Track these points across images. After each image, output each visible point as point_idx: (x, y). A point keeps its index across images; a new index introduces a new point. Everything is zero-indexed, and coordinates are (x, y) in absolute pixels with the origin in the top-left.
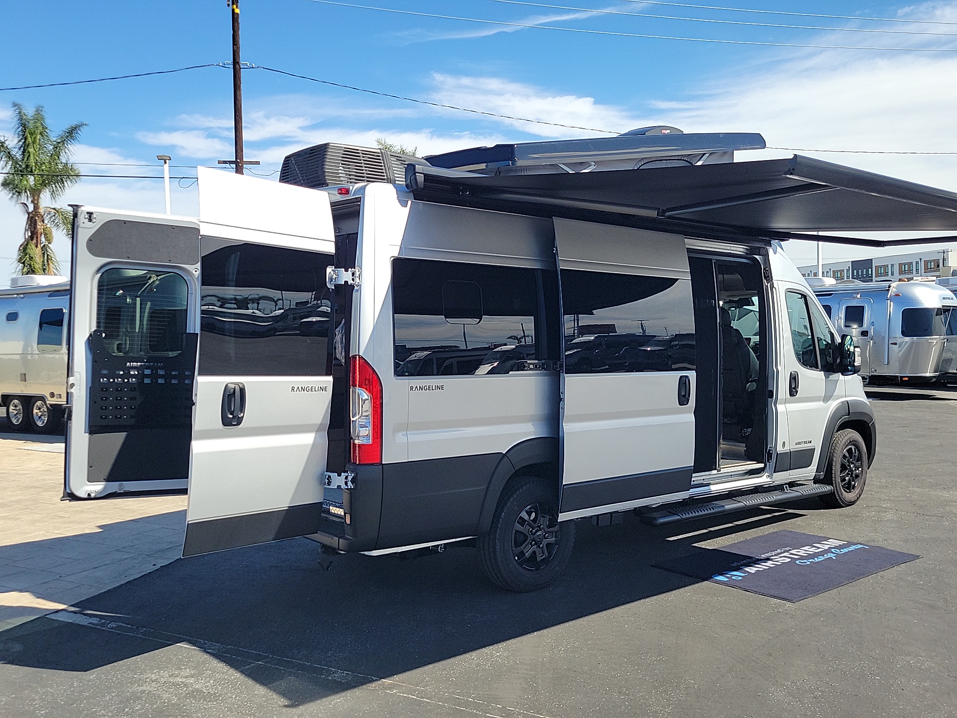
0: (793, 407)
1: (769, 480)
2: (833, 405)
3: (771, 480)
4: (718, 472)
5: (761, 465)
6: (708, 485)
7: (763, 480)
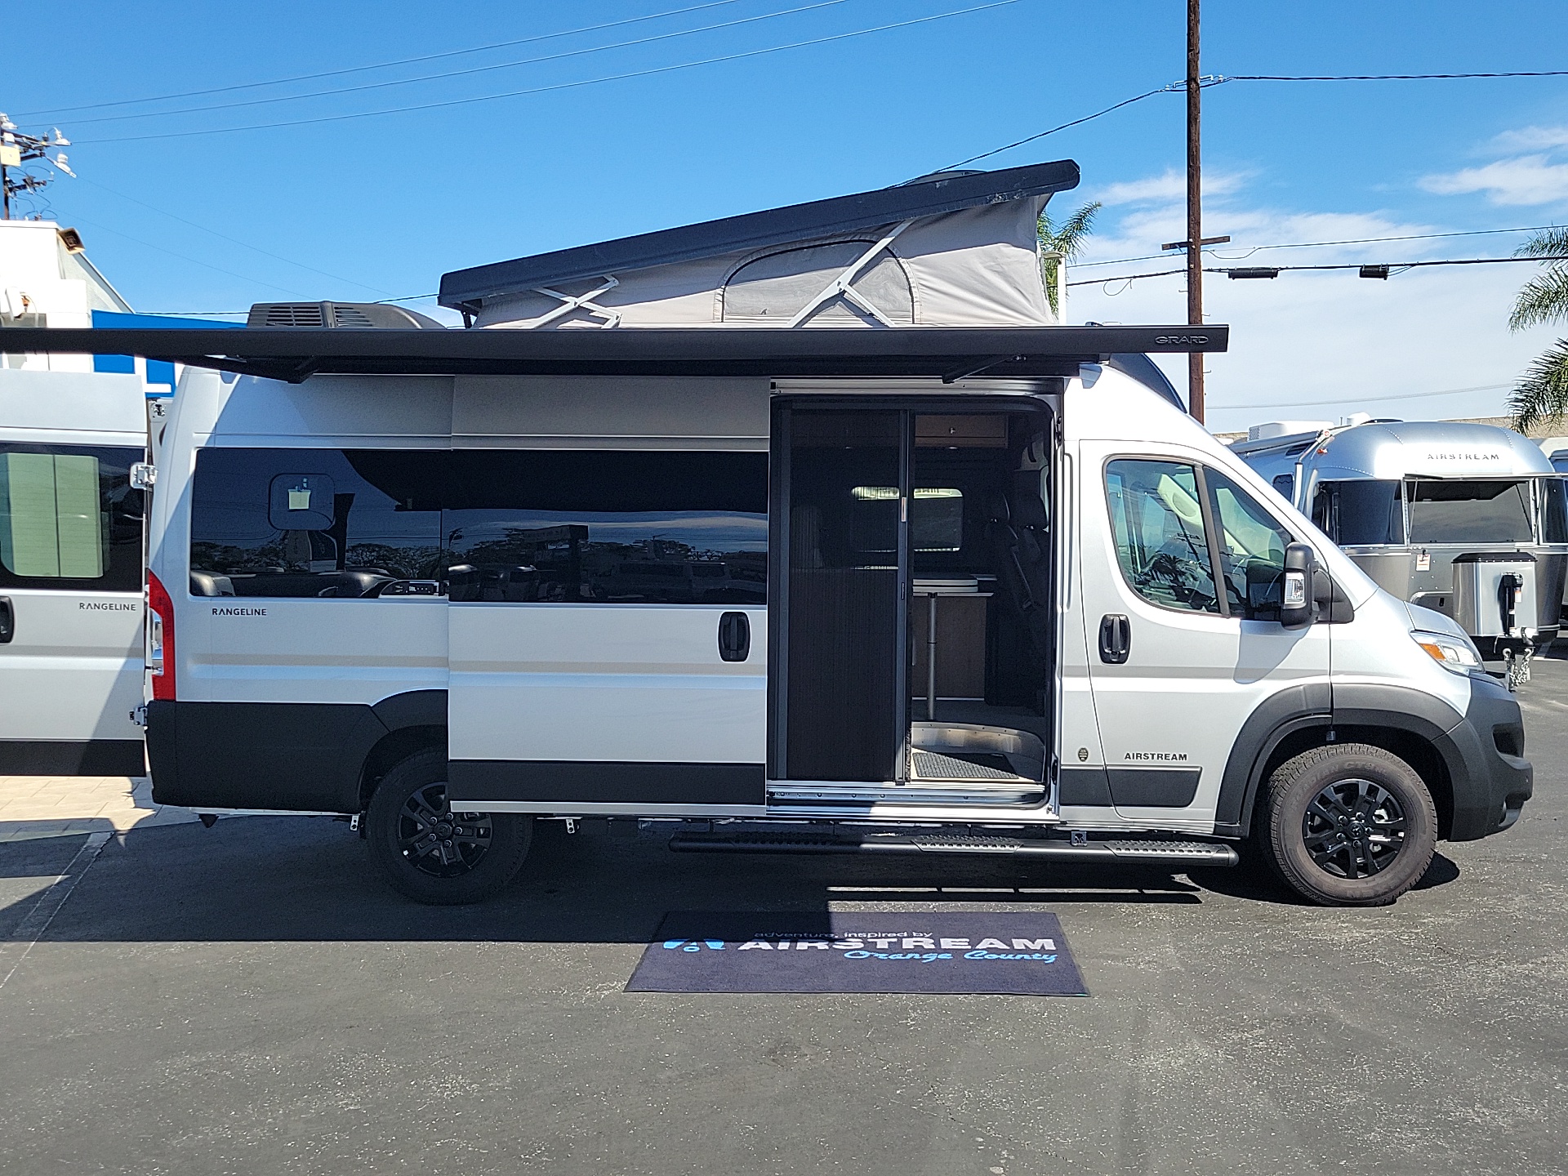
0: (1112, 684)
1: (1052, 816)
2: (1266, 688)
3: (1057, 818)
4: (897, 785)
5: (1040, 788)
6: (871, 804)
7: (1040, 815)
